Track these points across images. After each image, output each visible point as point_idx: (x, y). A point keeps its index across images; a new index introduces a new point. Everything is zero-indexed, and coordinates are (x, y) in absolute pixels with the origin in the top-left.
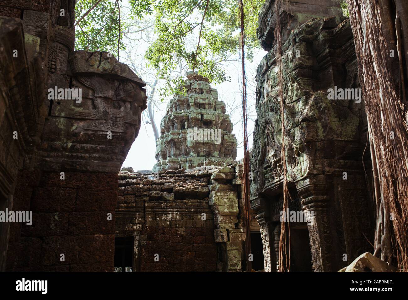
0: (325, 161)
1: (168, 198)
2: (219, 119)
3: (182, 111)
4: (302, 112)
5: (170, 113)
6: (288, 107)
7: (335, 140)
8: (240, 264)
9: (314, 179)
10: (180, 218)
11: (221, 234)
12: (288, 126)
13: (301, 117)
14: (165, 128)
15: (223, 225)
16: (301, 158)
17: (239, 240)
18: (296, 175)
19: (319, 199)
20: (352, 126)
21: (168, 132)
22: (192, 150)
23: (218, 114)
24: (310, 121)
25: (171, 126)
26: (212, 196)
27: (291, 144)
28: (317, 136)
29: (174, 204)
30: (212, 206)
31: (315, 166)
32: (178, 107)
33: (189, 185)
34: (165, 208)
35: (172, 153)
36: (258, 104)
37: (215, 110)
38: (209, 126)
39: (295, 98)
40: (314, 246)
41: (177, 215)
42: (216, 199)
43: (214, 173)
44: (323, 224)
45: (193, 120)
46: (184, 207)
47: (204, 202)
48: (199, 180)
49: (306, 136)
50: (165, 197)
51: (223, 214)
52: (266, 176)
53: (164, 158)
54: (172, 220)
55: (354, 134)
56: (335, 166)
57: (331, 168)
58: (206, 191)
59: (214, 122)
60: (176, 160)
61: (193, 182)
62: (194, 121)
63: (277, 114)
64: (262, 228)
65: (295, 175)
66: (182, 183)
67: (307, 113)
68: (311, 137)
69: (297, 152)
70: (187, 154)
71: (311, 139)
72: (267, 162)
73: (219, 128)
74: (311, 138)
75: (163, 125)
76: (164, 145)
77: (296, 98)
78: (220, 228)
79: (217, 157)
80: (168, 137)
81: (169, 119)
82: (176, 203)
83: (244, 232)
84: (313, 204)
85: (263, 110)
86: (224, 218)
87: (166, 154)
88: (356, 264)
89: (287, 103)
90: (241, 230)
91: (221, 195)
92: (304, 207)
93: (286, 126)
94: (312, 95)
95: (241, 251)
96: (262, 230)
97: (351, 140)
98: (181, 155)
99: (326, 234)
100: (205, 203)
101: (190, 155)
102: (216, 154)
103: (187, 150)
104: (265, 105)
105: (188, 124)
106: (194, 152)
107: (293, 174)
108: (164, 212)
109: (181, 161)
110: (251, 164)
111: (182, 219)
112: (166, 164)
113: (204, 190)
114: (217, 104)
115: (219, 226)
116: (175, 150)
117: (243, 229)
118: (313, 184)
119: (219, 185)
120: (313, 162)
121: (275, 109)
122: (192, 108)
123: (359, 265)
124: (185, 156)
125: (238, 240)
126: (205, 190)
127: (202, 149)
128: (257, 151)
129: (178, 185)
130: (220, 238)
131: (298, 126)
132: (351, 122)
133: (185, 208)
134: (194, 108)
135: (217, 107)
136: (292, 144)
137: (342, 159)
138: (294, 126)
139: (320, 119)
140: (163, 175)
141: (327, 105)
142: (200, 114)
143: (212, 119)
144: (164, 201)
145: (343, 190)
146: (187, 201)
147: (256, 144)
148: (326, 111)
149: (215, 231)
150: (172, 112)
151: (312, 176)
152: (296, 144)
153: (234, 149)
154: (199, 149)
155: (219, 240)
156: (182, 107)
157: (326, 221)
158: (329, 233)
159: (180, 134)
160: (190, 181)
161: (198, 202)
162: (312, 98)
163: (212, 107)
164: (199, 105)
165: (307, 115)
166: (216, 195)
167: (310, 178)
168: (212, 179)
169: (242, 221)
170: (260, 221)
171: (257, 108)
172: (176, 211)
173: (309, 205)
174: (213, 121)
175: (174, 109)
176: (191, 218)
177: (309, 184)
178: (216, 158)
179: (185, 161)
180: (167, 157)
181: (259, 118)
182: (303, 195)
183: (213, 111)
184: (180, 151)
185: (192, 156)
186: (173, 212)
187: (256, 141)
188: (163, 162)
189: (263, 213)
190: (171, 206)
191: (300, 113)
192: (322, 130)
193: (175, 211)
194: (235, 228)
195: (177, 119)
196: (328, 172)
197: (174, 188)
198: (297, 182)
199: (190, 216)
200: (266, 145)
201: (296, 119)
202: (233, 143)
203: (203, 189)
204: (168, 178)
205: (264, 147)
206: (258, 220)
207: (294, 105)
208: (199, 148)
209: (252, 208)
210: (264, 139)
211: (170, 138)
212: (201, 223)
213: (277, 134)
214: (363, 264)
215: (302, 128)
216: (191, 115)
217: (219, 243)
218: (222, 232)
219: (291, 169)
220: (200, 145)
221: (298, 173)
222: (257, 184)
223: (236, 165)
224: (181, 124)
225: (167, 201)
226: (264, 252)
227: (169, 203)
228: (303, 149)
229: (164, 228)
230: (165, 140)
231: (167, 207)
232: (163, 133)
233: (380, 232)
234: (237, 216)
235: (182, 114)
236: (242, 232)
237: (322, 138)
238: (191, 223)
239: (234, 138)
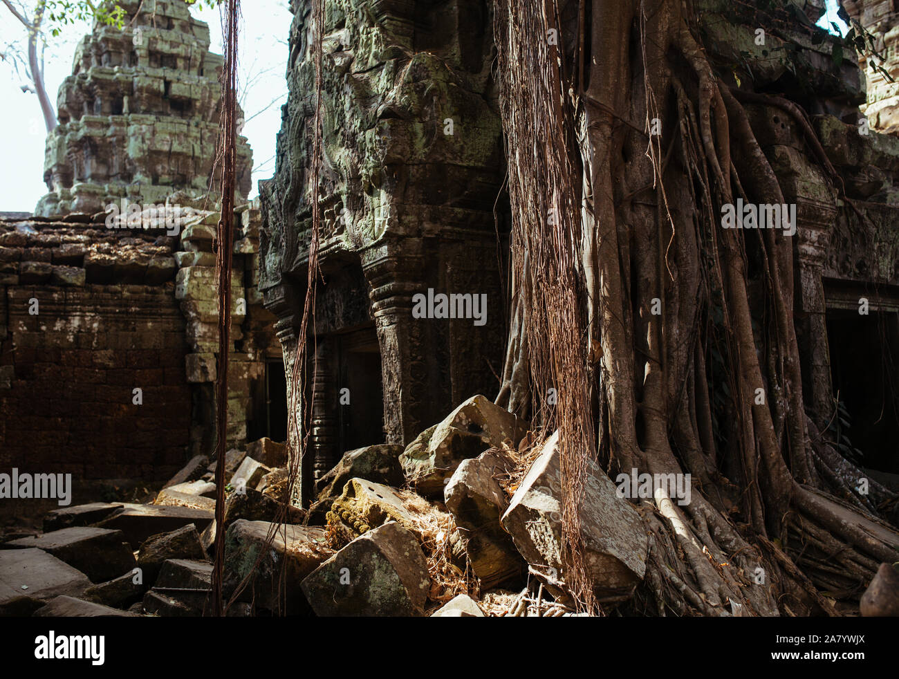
0: (424, 209)
1: (71, 279)
2: (210, 97)
3: (116, 69)
4: (384, 97)
5: (83, 71)
6: (355, 80)
7: (449, 164)
8: (244, 428)
9: (398, 246)
10: (102, 327)
11: (202, 364)
12: (351, 124)
13: (381, 107)
14: (70, 108)
15: (207, 344)
16: (375, 200)
17: (243, 378)
18: (363, 236)
19: (406, 289)
20: (485, 136)
21: (78, 118)
22: (139, 169)
23: (209, 84)
24: (399, 118)
25: (85, 104)
26: (182, 279)
27: (356, 166)
28: (412, 153)
29: (87, 295)
30: (181, 300)
31: (403, 218)
32: (104, 57)
33: (126, 250)
34: (61, 304)
35: (88, 172)
36: (293, 67)
37: (201, 73)
38: (185, 113)
39: (372, 62)
40: (390, 385)
41: (93, 320)
42: (191, 287)
43: (189, 226)
44: (411, 342)
45: (145, 95)
46: (111, 302)
47: (164, 291)
48: (153, 241)
49: (388, 152)
50: (63, 277)
51: (208, 320)
52: (300, 235)
53: (67, 183)
54: (79, 331)
55: (489, 154)
56: (443, 220)
57: (436, 223)
58: (169, 265)
59: (198, 104)
60: (97, 191)
61: (136, 245)
62: (147, 98)
63: (331, 95)
64: (287, 350)
65: (360, 235)
66: (107, 244)
67: (394, 98)
68: (399, 154)
69: (367, 186)
70: (128, 177)
71: (399, 159)
72: (304, 204)
73: (209, 119)
74: (399, 156)
75: (63, 99)
76: (67, 151)
77: (375, 63)
78: (200, 351)
79: (203, 190)
80: (78, 130)
81: (80, 85)
82: (91, 292)
83: (255, 361)
84: (392, 299)
85: (301, 83)
86: (209, 330)
87: (72, 172)
88: (455, 419)
89: (353, 71)
90: (250, 356)
91: (204, 277)
92: (375, 305)
93: (348, 125)
94: (409, 59)
95: (247, 401)
96: (286, 353)
97: (482, 167)
98: (112, 179)
99: (414, 362)
100: (166, 293)
101: (135, 180)
102: (200, 180)
103: (128, 167)
104: (305, 72)
105: (130, 102)
106: (145, 172)
107: (357, 233)
108: (61, 311)
109: (111, 192)
110: (270, 207)
111: (106, 331)
112: (70, 198)
113: (164, 264)
114: (206, 59)
115: (198, 346)
116: (95, 164)
117: (255, 355)
118: (395, 256)
119: (201, 254)
120: (399, 210)
121: (328, 82)
122: (142, 63)
123: (461, 420)
124: (122, 182)
125: (241, 377)
126: (167, 264)
127: (166, 166)
128: (283, 178)
129: (99, 249)
130: (198, 373)
131: (373, 126)
132: (485, 128)
133: (115, 305)
134: (147, 64)
135: (206, 66)
136: (359, 166)
137: (460, 207)
138: (366, 125)
139: (420, 115)
140: (59, 223)
141: (437, 84)
142: (162, 81)
143: (194, 96)
144: (61, 286)
145: (456, 271)
146: (119, 289)
147: (282, 161)
148: (435, 99)
149: (188, 358)
150: (87, 68)
151: (395, 239)
152: (366, 167)
153: (245, 173)
154: (159, 168)
155: (197, 377)
156: (114, 58)
157: (416, 334)
158: (421, 360)
159: (108, 126)
160: (130, 241)
161: (147, 291)
162: (409, 66)
163: (195, 66)
164: (158, 58)
165: (394, 104)
166: (192, 277)
167: (389, 244)
168: (184, 240)
169: (251, 335)
170: (284, 335)
171: (290, 78)
172: (92, 312)
173: (386, 300)
174: (196, 100)
175: (94, 60)
176: (130, 327)
177: (386, 255)
178: (200, 190)
179: (122, 193)
180: (75, 180)
181: (291, 101)
182: (374, 280)
183: (196, 77)
184: (109, 167)
185: (140, 183)
186: (85, 312)
187: (283, 155)
188: (63, 192)
189: (291, 318)
190: (78, 299)
191: (380, 99)
192: (424, 140)
193: (89, 312)
194: (236, 352)
195: (102, 88)
196: (430, 231)
197: (87, 257)
198: (363, 251)
199: (127, 323)
200: (304, 165)
201: (370, 110)
202: (244, 157)
203: (161, 262)
204: (72, 231)
205: (300, 170)
206: (279, 333)
207: (368, 78)
208: (158, 163)
209: (267, 305)
210: (300, 151)
211: (81, 133)
212: (154, 339)
213: (327, 141)
214: (467, 419)
215: (379, 133)
216: (139, 81)
217: (196, 385)
218: (204, 361)
219: (353, 223)
220: (161, 157)
221: (366, 230)
222: (281, 254)
223: (242, 210)
224: (111, 102)
225: (66, 286)
226: (289, 400)
227: (74, 291)
228: (380, 179)
229: (58, 350)
230: (68, 137)
231: (66, 300)
232: (64, 118)
233: (511, 357)
234: (241, 326)
235: (115, 77)
236: (250, 361)
237: (423, 157)
238: (130, 340)
239: (245, 147)
